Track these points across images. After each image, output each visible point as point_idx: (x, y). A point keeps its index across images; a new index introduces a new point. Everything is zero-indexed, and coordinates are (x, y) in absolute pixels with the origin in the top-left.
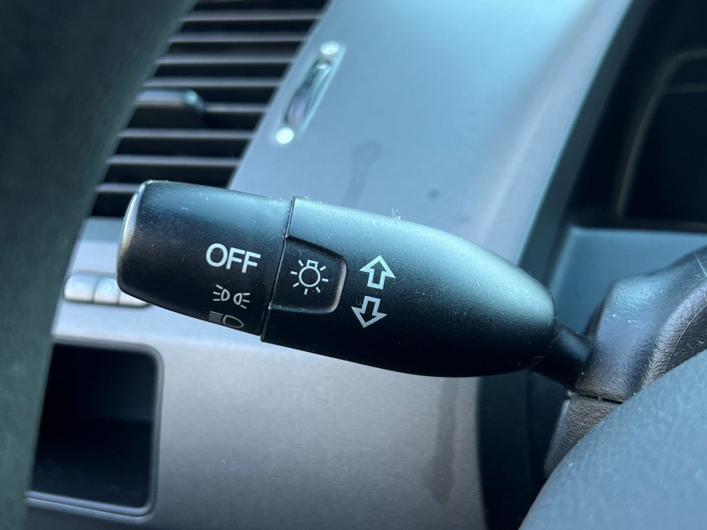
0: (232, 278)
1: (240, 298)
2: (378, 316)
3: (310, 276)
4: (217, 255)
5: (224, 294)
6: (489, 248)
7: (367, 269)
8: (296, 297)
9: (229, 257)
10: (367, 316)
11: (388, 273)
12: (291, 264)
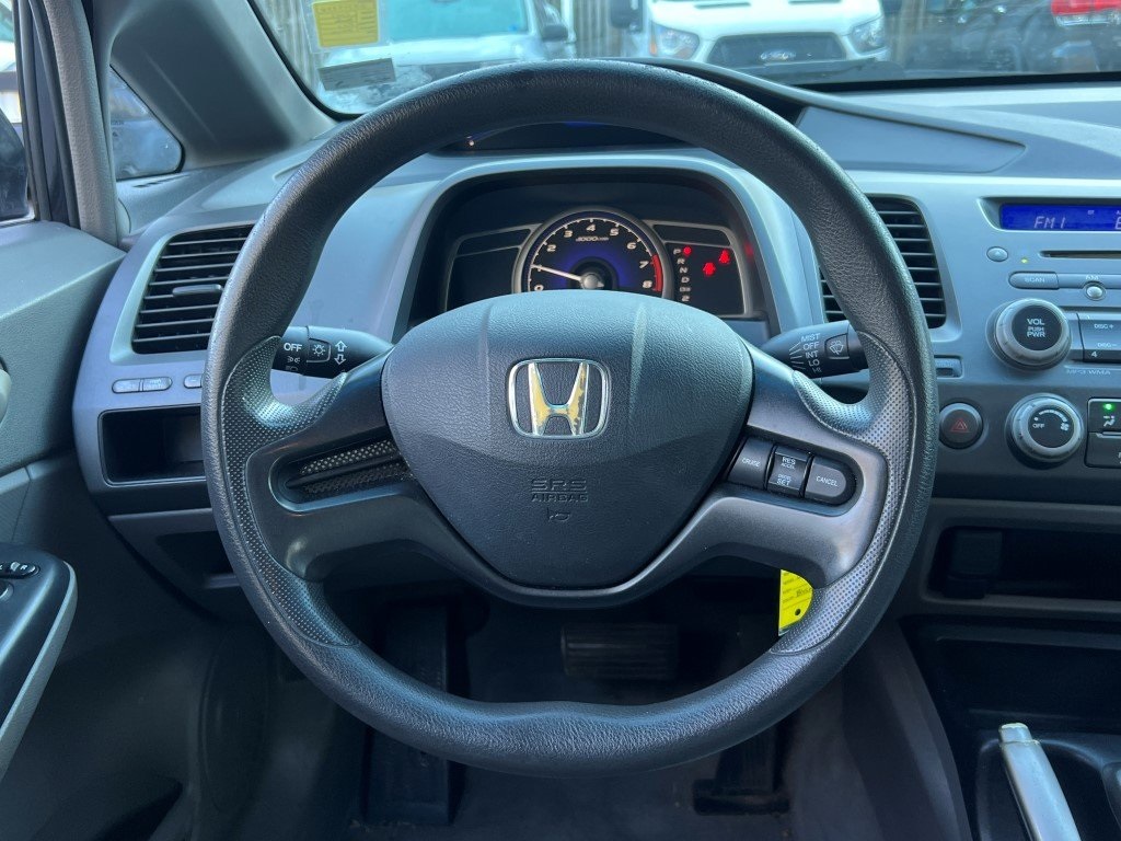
0: (293, 354)
1: (297, 360)
2: (343, 360)
3: (319, 350)
4: (287, 347)
5: (291, 359)
6: (379, 335)
7: (337, 345)
8: (316, 357)
9: (292, 347)
10: (340, 360)
11: (344, 346)
12: (312, 347)
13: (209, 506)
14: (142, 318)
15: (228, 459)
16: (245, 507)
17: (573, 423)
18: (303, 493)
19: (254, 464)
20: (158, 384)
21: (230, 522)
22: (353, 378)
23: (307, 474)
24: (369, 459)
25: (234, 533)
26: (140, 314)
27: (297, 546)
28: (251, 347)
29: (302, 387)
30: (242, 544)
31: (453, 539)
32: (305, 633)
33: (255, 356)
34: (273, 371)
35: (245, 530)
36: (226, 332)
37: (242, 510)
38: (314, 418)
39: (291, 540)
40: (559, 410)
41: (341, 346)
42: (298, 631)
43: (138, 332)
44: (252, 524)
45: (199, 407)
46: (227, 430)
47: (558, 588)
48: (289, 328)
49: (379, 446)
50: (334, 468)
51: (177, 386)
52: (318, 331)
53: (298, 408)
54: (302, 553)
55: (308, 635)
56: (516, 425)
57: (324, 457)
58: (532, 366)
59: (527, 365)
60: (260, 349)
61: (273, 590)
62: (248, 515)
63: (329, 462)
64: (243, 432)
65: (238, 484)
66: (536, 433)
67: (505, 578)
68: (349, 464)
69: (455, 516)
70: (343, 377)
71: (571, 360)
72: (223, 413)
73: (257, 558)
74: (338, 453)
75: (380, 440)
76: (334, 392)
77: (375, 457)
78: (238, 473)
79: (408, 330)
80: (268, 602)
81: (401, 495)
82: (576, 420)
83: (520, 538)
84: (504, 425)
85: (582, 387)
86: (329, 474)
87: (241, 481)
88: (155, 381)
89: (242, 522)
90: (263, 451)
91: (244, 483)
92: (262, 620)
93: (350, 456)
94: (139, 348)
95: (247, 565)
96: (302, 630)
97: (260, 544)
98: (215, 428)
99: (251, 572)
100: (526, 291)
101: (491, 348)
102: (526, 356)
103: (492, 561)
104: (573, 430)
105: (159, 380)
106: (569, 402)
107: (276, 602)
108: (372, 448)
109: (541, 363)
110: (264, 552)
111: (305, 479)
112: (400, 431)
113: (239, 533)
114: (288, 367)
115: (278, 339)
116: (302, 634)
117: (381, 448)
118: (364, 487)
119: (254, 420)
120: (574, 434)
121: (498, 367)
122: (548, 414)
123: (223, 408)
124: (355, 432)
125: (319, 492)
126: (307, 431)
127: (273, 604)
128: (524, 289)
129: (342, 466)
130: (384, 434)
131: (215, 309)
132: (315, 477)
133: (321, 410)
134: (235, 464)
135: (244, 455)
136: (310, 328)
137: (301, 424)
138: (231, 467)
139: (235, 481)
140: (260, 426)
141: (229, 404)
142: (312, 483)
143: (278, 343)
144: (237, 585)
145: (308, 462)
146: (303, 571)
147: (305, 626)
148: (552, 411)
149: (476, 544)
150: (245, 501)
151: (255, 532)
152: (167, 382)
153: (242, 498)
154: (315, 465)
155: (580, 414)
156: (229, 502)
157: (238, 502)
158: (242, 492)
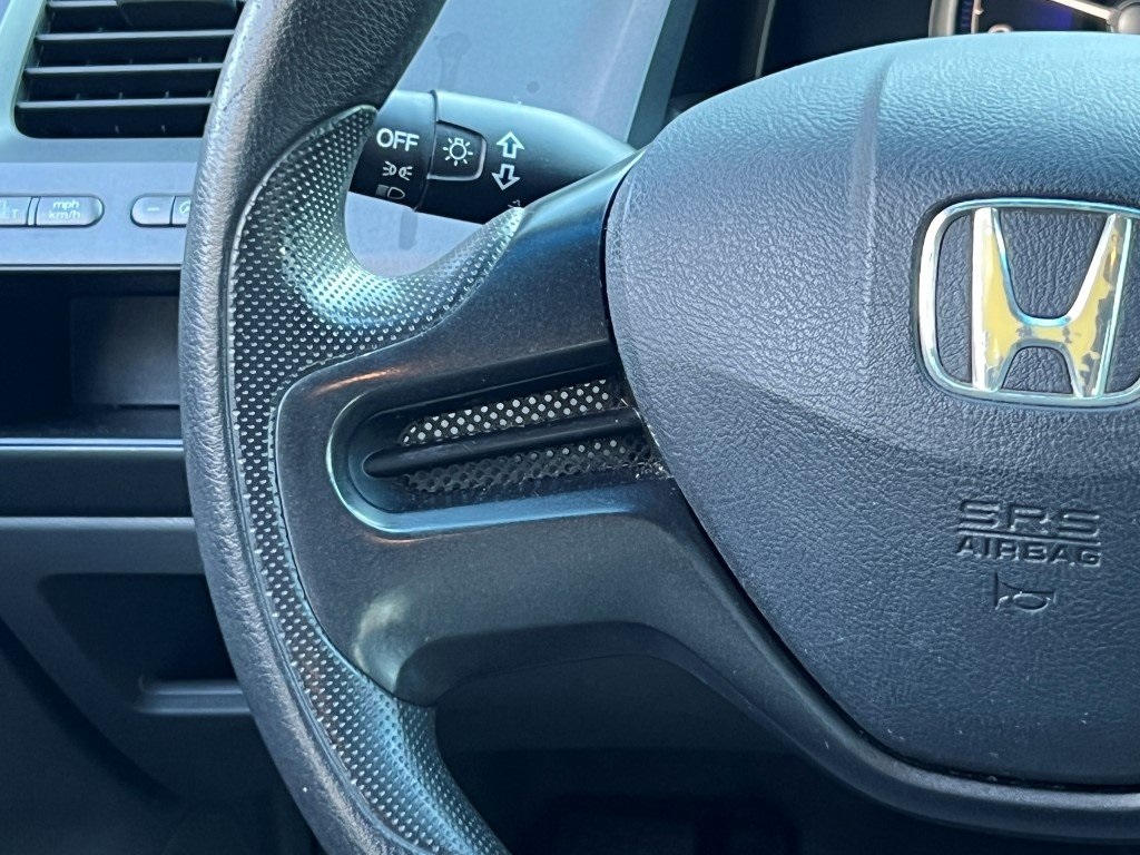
0: (398, 157)
1: (404, 172)
2: (513, 180)
3: (458, 151)
4: (385, 138)
5: (390, 169)
7: (502, 143)
8: (448, 168)
9: (394, 141)
10: (505, 180)
11: (518, 145)
12: (443, 142)
13: (187, 512)
14: (42, 52)
15: (238, 393)
16: (269, 509)
17: (1077, 366)
18: (403, 491)
19: (297, 411)
20: (69, 211)
21: (232, 542)
22: (534, 223)
23: (416, 446)
24: (562, 421)
25: (239, 570)
26: (37, 43)
27: (384, 611)
28: (306, 130)
29: (406, 242)
30: (257, 599)
31: (751, 633)
32: (387, 822)
33: (316, 152)
34: (350, 195)
35: (265, 564)
36: (254, 87)
37: (261, 516)
38: (440, 311)
39: (371, 595)
40: (1046, 329)
41: (511, 147)
42: (372, 817)
43: (32, 86)
44: (281, 551)
45: (177, 274)
46: (239, 324)
47: (1005, 780)
48: (396, 95)
49: (588, 392)
50: (480, 435)
51: (114, 219)
52: (457, 104)
53: (407, 286)
54: (392, 631)
55: (394, 829)
56: (931, 360)
57: (457, 407)
58: (984, 217)
59: (970, 213)
60: (328, 135)
61: (319, 714)
62: (275, 531)
63: (469, 420)
64: (275, 332)
65: (257, 455)
66: (980, 385)
67: (874, 742)
68: (514, 430)
69: (759, 578)
70: (513, 220)
71: (1086, 205)
72: (232, 283)
73: (289, 634)
74: (490, 400)
75: (593, 377)
76: (492, 251)
77: (578, 417)
78: (259, 427)
79: (668, 119)
80: (305, 741)
81: (633, 515)
82: (1088, 360)
83: (920, 644)
84: (899, 361)
85: (1109, 276)
86: (467, 448)
87: (265, 449)
88: (65, 204)
89: (260, 544)
90: (317, 382)
91: (270, 454)
92: (288, 783)
93: (517, 412)
94: (29, 123)
95: (265, 650)
96: (381, 815)
97: (298, 601)
98: (213, 316)
99: (270, 664)
100: (968, 31)
101: (882, 166)
102: (969, 187)
103: (843, 697)
104: (1078, 383)
105: (74, 203)
106: (1074, 313)
107: (324, 740)
108: (572, 395)
109: (1009, 209)
110: (305, 621)
111: (411, 457)
112: (643, 358)
113: (250, 570)
114: (382, 188)
115: (372, 114)
116: (380, 826)
117: (590, 398)
118: (547, 487)
119: (303, 306)
120: (1078, 395)
121: (897, 213)
122: (1017, 338)
123: (233, 269)
124: (534, 351)
125: (441, 490)
126: (424, 340)
127: (318, 748)
128: (961, 27)
129: (497, 432)
130: (604, 365)
131: (227, 41)
132: (435, 453)
133: (460, 292)
134: (252, 407)
135: (274, 387)
136: (441, 95)
137: (410, 322)
138: (244, 413)
139: (251, 448)
140: (316, 320)
141: (250, 261)
142: (425, 467)
143: (367, 122)
144: (247, 710)
145: (420, 416)
146: (392, 674)
147: (386, 805)
148: (1027, 331)
149: (805, 650)
150: (269, 496)
151: (287, 572)
152: (93, 209)
153: (263, 489)
154: (436, 426)
155: (1098, 345)
156: (234, 494)
157: (255, 496)
158: (264, 475)
